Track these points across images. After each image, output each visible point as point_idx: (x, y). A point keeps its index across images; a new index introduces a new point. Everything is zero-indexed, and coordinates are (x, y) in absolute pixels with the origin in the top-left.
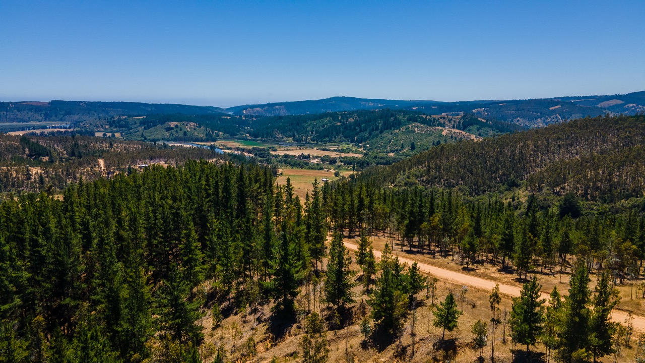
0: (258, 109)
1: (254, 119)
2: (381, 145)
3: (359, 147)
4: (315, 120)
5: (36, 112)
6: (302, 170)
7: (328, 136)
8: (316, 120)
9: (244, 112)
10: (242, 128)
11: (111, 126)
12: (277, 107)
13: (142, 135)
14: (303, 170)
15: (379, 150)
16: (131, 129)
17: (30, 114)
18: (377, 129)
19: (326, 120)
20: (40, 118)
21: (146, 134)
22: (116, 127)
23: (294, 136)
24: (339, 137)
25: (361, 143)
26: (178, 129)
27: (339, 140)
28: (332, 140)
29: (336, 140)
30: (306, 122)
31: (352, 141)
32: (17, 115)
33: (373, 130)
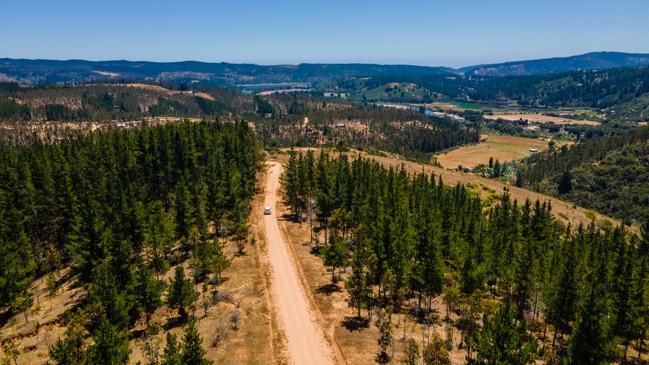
0: (493, 69)
1: (482, 80)
2: (631, 111)
3: (600, 112)
4: (550, 81)
5: (287, 74)
6: (512, 137)
7: (561, 100)
8: (552, 80)
9: (476, 72)
10: (465, 89)
11: (340, 86)
12: (514, 66)
13: (363, 96)
14: (514, 137)
15: (627, 118)
16: (356, 89)
17: (283, 76)
18: (632, 90)
19: (564, 81)
20: (289, 79)
21: (366, 95)
22: (344, 88)
23: (520, 98)
24: (577, 100)
25: (604, 108)
26: (397, 90)
27: (576, 104)
28: (566, 104)
29: (572, 104)
30: (538, 83)
31: (593, 106)
32: (273, 77)
33: (626, 92)
